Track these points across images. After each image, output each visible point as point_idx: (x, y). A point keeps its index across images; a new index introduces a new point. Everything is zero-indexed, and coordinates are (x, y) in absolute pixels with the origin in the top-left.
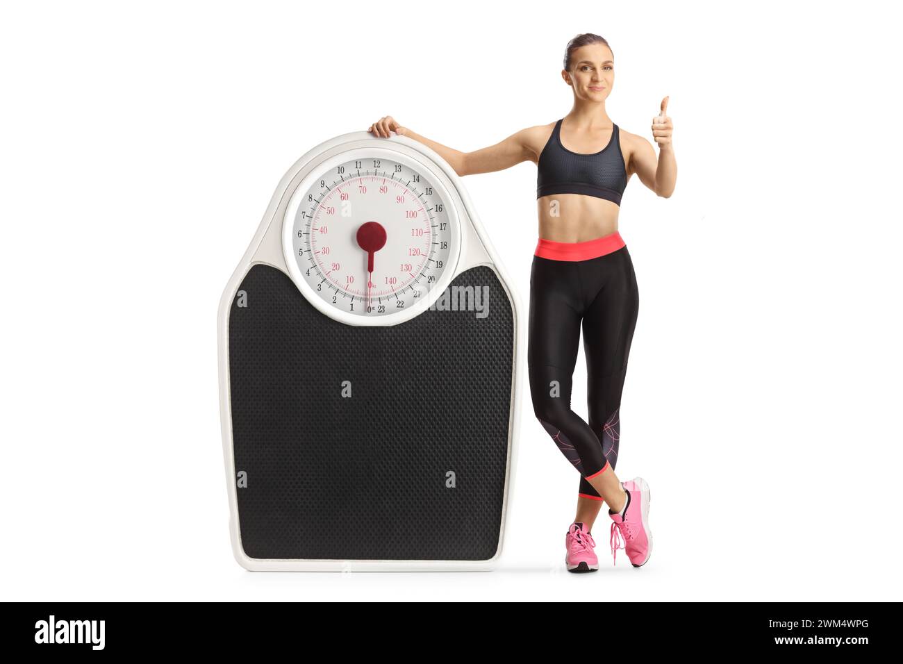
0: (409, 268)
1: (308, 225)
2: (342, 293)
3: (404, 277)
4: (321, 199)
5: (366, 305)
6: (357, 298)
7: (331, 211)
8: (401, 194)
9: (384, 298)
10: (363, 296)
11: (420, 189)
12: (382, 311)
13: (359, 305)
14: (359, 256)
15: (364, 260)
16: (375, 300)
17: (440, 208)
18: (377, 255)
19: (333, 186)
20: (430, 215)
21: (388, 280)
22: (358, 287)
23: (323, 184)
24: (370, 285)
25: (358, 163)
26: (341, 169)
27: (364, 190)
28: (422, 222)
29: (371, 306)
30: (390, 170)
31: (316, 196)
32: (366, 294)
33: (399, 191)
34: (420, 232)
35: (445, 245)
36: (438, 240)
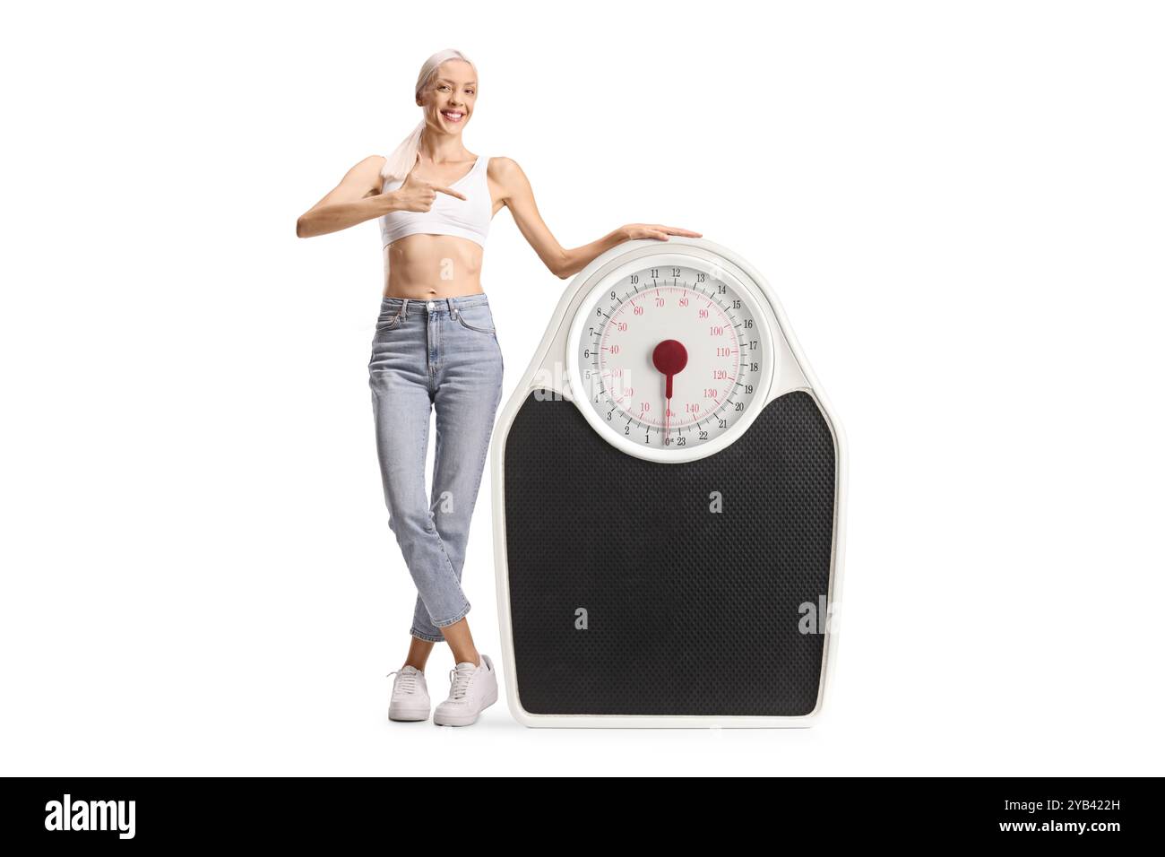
0: (713, 393)
1: (597, 344)
2: (635, 422)
3: (708, 404)
4: (611, 313)
5: (663, 436)
6: (654, 429)
7: (623, 327)
8: (705, 308)
9: (684, 429)
10: (660, 427)
11: (727, 301)
12: (682, 443)
13: (655, 437)
14: (655, 379)
15: (661, 384)
16: (674, 430)
17: (749, 324)
18: (676, 378)
19: (625, 299)
20: (738, 331)
21: (690, 406)
22: (654, 415)
23: (613, 295)
24: (668, 413)
25: (655, 272)
26: (634, 279)
27: (661, 303)
28: (728, 340)
29: (670, 438)
30: (692, 280)
31: (605, 310)
32: (664, 424)
33: (702, 303)
34: (727, 352)
35: (755, 367)
36: (748, 361)
